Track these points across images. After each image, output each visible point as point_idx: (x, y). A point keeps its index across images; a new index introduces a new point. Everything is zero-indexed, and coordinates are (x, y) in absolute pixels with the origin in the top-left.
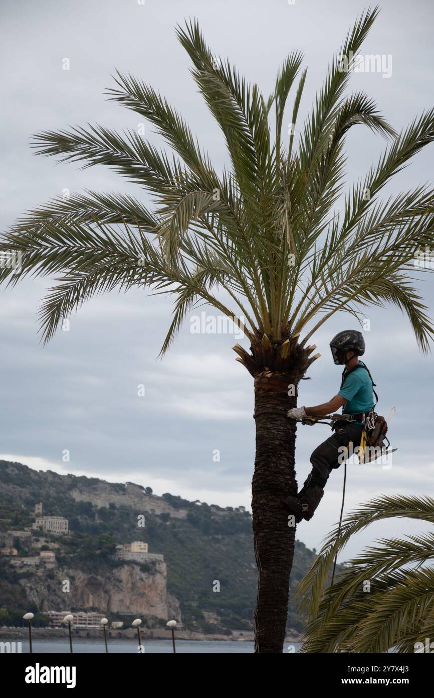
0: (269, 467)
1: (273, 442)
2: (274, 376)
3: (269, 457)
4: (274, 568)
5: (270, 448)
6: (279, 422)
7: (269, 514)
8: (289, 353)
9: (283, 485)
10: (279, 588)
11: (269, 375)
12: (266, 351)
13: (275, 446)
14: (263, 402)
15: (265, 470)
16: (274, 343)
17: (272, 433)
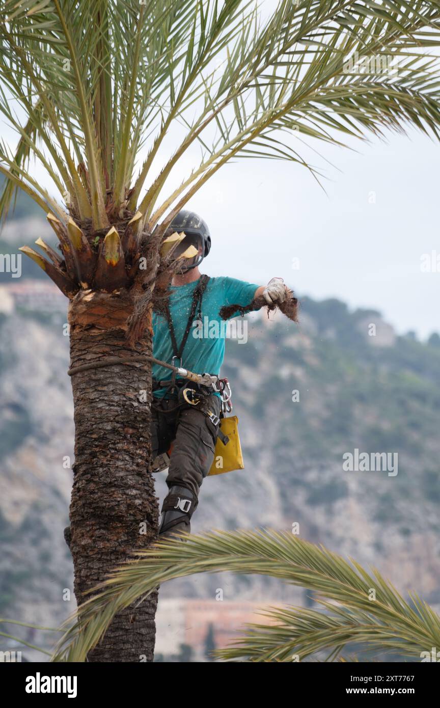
0: (94, 475)
1: (101, 426)
2: (98, 299)
3: (93, 455)
5: (96, 439)
8: (122, 253)
9: (123, 508)
11: (89, 298)
13: (105, 434)
14: (79, 350)
15: (89, 481)
16: (90, 237)
17: (98, 408)
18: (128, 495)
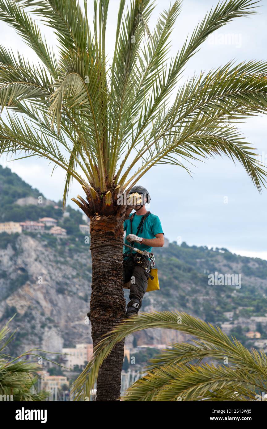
0: (100, 290)
1: (103, 270)
2: (102, 219)
3: (100, 281)
4: (107, 367)
5: (101, 275)
6: (107, 255)
7: (101, 325)
8: (112, 201)
9: (112, 303)
10: (111, 382)
11: (99, 219)
12: (94, 200)
13: (105, 273)
14: (95, 240)
15: (98, 292)
16: (100, 194)
17: (102, 263)
18: (114, 297)
